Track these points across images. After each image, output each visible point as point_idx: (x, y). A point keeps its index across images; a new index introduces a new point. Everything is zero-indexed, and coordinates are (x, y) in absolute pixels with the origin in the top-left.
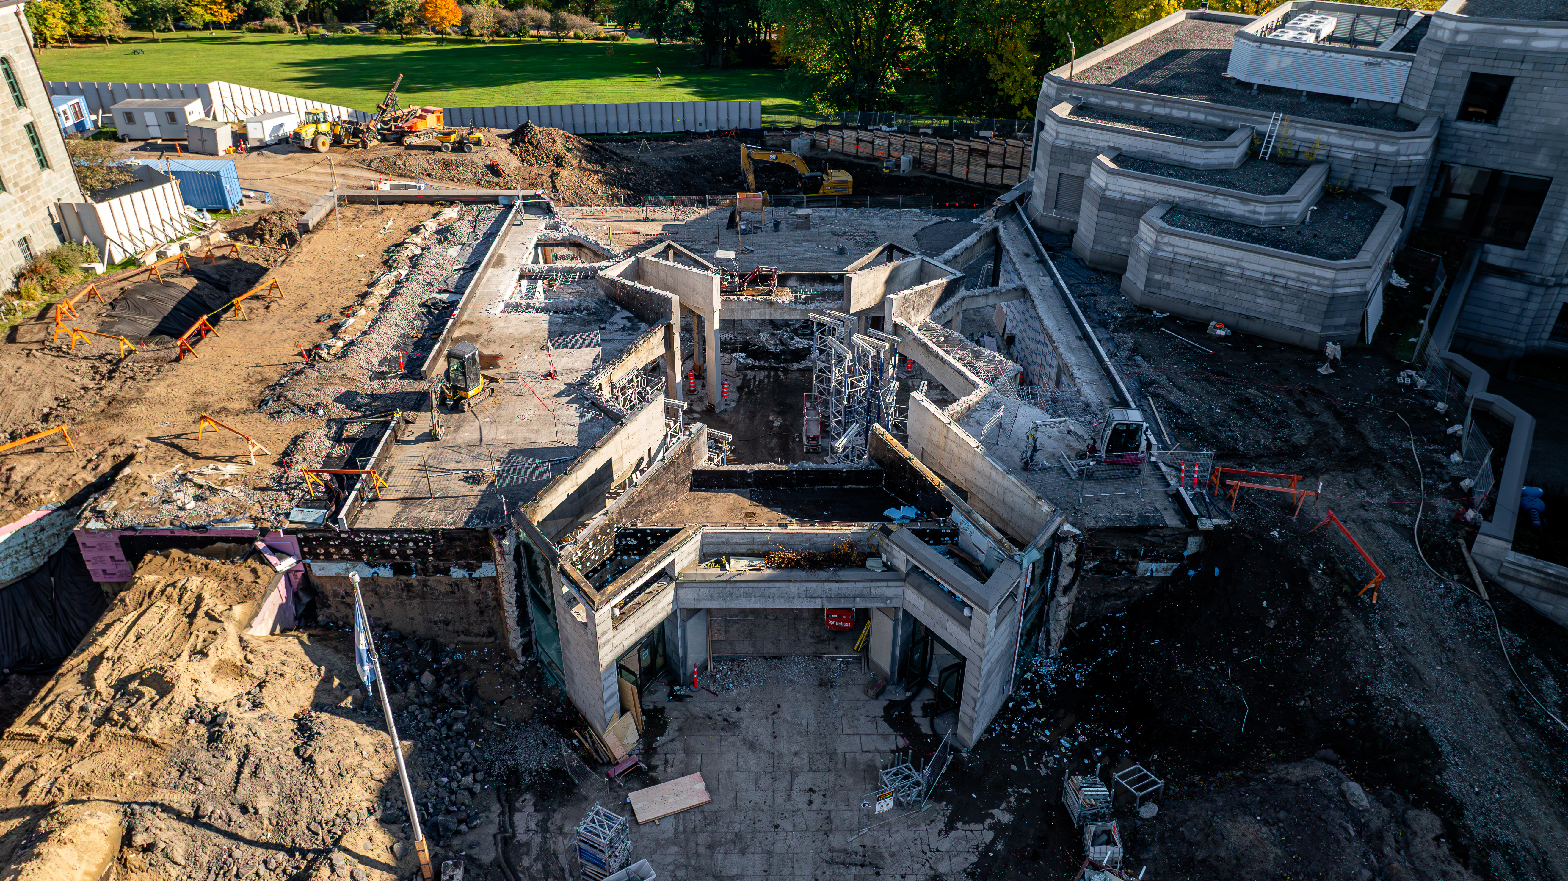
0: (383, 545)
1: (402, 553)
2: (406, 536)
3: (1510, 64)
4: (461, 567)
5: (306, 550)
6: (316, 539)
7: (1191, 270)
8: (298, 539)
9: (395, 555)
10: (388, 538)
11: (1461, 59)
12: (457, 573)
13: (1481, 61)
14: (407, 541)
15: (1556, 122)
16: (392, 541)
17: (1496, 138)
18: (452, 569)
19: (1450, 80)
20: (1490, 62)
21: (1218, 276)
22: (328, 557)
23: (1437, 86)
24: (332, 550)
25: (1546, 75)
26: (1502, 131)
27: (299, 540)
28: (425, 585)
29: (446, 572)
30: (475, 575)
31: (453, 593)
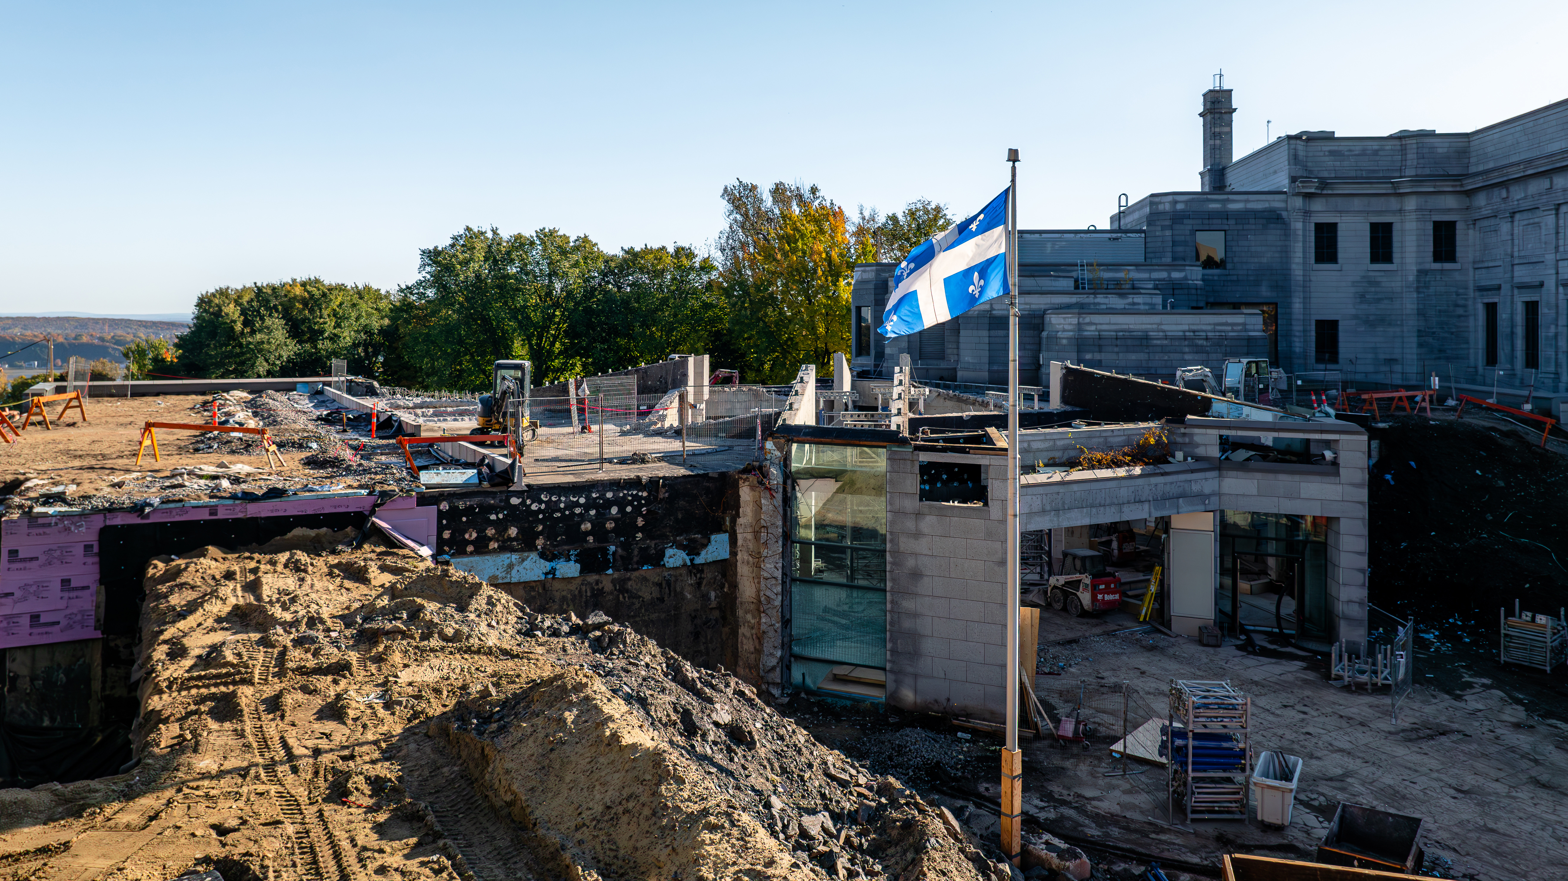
0: (573, 514)
1: (598, 530)
2: (609, 495)
3: (1219, 221)
4: (680, 547)
5: (446, 535)
6: (469, 510)
7: (1119, 342)
8: (439, 511)
9: (587, 533)
10: (582, 500)
11: (1185, 221)
12: (675, 557)
13: (1200, 221)
14: (609, 504)
15: (1265, 260)
16: (587, 507)
17: (1229, 278)
18: (669, 552)
19: (1183, 238)
20: (1206, 221)
21: (1144, 342)
22: (481, 547)
23: (1174, 243)
24: (490, 532)
25: (1246, 227)
26: (1231, 272)
27: (441, 515)
28: (623, 590)
29: (657, 559)
30: (699, 560)
31: (661, 600)
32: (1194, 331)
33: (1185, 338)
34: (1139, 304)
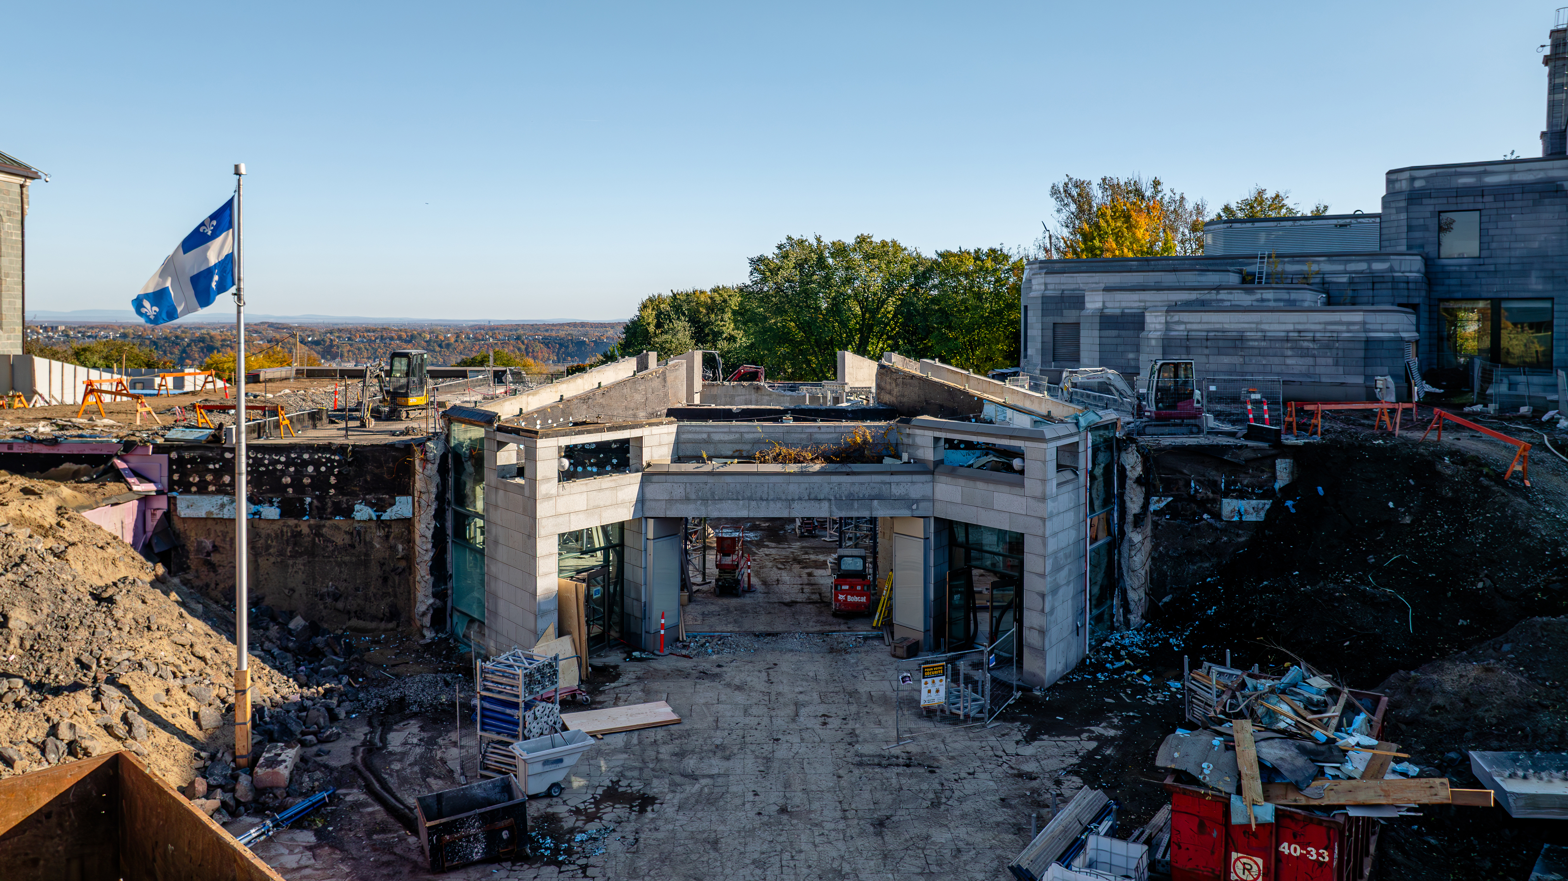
0: (275, 469)
1: (297, 483)
2: (306, 456)
3: (1473, 199)
4: (369, 504)
5: (176, 477)
6: (192, 460)
7: (1209, 343)
8: (170, 459)
9: (287, 486)
10: (283, 459)
11: (1425, 201)
12: (363, 512)
13: (1448, 201)
14: (306, 463)
15: (1535, 245)
16: (287, 464)
18: (357, 507)
20: (1456, 200)
22: (202, 489)
24: (209, 478)
25: (1510, 204)
27: (171, 462)
28: (318, 534)
29: (348, 513)
30: (385, 517)
31: (352, 546)
32: (1299, 332)
33: (1287, 340)
34: (1269, 300)
